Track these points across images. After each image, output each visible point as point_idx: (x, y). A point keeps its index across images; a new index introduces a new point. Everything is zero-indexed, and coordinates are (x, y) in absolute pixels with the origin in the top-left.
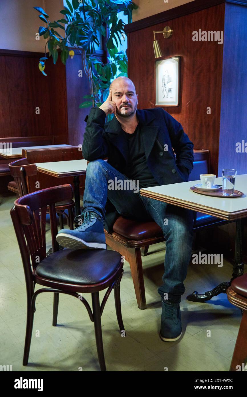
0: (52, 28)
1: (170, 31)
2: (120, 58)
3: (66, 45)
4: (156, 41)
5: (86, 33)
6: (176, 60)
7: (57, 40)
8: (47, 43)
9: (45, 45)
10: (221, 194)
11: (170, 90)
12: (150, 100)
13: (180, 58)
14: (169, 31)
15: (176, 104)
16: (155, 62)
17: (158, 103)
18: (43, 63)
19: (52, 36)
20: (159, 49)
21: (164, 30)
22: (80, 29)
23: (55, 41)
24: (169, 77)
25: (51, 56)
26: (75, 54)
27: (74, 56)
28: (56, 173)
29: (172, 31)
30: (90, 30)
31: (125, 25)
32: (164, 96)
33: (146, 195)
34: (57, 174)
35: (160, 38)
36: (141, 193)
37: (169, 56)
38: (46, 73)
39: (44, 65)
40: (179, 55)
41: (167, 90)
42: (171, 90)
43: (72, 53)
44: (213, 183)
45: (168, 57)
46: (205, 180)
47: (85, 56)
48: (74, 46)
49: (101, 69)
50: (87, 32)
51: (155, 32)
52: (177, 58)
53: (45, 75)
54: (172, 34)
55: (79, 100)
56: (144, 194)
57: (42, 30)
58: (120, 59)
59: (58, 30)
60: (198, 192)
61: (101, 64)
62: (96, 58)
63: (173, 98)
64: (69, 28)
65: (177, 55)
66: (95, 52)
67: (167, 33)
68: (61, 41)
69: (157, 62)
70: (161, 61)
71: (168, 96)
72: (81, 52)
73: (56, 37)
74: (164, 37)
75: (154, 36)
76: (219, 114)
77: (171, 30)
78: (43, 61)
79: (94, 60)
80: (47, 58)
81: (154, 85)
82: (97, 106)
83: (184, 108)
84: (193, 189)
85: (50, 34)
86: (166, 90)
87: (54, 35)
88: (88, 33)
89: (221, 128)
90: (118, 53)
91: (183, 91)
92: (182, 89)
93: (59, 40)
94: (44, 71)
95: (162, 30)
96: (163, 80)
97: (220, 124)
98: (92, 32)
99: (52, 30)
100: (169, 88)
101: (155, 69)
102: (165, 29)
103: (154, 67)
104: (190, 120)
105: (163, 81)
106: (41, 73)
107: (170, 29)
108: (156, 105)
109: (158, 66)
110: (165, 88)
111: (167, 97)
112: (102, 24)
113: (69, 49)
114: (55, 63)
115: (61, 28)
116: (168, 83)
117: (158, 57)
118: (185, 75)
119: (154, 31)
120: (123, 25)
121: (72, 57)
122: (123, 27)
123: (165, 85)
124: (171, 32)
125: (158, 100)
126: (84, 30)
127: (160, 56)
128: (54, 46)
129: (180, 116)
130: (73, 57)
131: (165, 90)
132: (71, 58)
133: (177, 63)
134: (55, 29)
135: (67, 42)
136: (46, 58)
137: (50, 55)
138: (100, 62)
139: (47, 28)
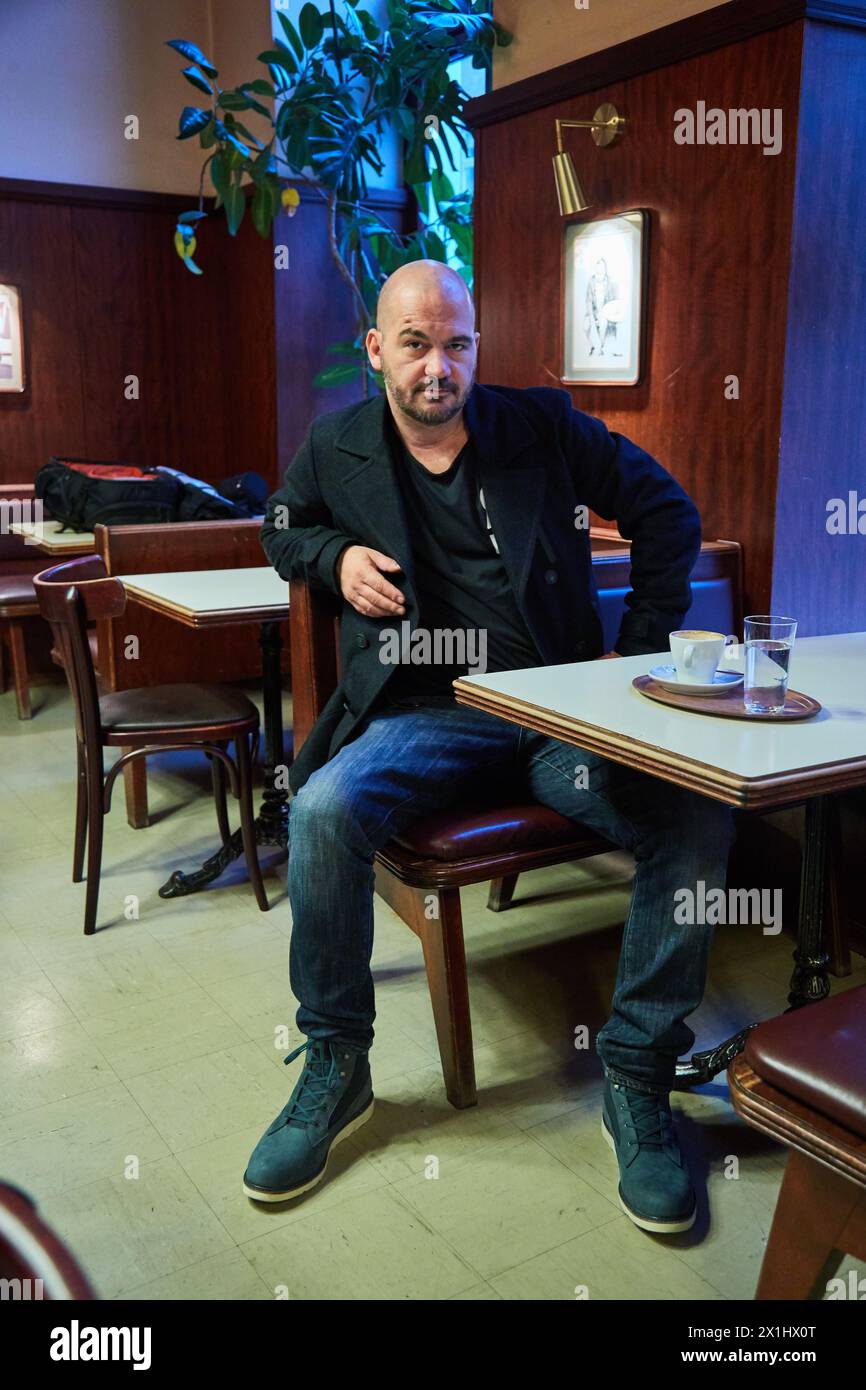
0: (229, 111)
1: (615, 120)
2: (461, 217)
3: (272, 170)
4: (564, 155)
5: (338, 130)
6: (632, 222)
7: (240, 154)
8: (209, 165)
9: (201, 168)
10: (739, 704)
11: (612, 328)
12: (546, 361)
13: (647, 216)
14: (611, 122)
15: (632, 378)
16: (564, 231)
17: (572, 373)
18: (189, 230)
19: (225, 138)
20: (575, 184)
21: (595, 119)
22: (317, 114)
23: (235, 157)
24: (608, 281)
25: (222, 207)
26: (301, 201)
27: (298, 208)
28: (190, 610)
29: (623, 120)
30: (352, 118)
31: (467, 99)
32: (593, 349)
33: (471, 700)
34: (191, 614)
35: (579, 146)
36: (456, 692)
37: (611, 207)
38: (198, 264)
39: (190, 236)
40: (645, 207)
41: (603, 329)
42: (614, 329)
43: (291, 197)
44: (717, 664)
45: (608, 211)
46: (685, 652)
47: (334, 208)
48: (302, 175)
49: (393, 251)
50: (339, 126)
51: (560, 124)
52: (638, 217)
53: (196, 270)
54: (621, 133)
55: (317, 360)
56: (467, 696)
57: (191, 119)
58: (460, 221)
59: (247, 118)
60: (657, 698)
61: (389, 235)
62: (373, 214)
63: (621, 355)
64: (287, 110)
65: (638, 207)
66: (366, 195)
67: (606, 127)
68: (254, 156)
69: (570, 229)
70: (583, 226)
71: (603, 349)
72: (323, 195)
73: (241, 145)
74: (595, 143)
75: (559, 136)
76: (777, 414)
77: (617, 119)
78: (190, 223)
79: (366, 222)
80: (205, 214)
81: (559, 309)
82: (373, 379)
83: (658, 391)
84: (644, 684)
85: (219, 133)
86: (598, 327)
87: (231, 138)
88: (345, 127)
89: (782, 464)
90: (452, 198)
91: (656, 332)
92: (652, 323)
93: (246, 153)
94: (193, 258)
95: (591, 118)
96: (591, 292)
97: (778, 451)
98: (356, 127)
99: (229, 119)
100: (609, 322)
101: (564, 251)
102: (598, 115)
103: (559, 249)
104: (676, 434)
105: (588, 295)
106: (181, 262)
107: (616, 113)
108: (565, 378)
109: (571, 243)
110: (596, 320)
111: (602, 353)
112: (403, 100)
113: (281, 184)
114: (233, 232)
115: (259, 112)
116: (605, 302)
117: (570, 211)
118: (663, 276)
119: (557, 122)
120: (461, 102)
121: (290, 210)
122: (460, 108)
123: (594, 308)
124: (619, 125)
125: (571, 364)
126: (328, 120)
127: (579, 209)
128: (233, 173)
129: (645, 418)
130: (295, 210)
131: (594, 329)
132: (286, 213)
133: (638, 233)
134: (239, 117)
135: (277, 158)
136: (201, 214)
137: (218, 205)
138: (387, 228)
139: (209, 114)
